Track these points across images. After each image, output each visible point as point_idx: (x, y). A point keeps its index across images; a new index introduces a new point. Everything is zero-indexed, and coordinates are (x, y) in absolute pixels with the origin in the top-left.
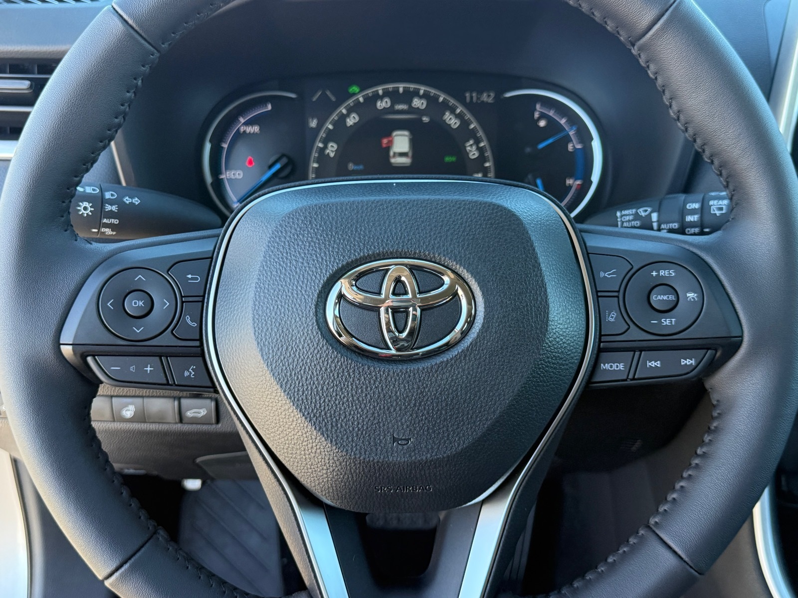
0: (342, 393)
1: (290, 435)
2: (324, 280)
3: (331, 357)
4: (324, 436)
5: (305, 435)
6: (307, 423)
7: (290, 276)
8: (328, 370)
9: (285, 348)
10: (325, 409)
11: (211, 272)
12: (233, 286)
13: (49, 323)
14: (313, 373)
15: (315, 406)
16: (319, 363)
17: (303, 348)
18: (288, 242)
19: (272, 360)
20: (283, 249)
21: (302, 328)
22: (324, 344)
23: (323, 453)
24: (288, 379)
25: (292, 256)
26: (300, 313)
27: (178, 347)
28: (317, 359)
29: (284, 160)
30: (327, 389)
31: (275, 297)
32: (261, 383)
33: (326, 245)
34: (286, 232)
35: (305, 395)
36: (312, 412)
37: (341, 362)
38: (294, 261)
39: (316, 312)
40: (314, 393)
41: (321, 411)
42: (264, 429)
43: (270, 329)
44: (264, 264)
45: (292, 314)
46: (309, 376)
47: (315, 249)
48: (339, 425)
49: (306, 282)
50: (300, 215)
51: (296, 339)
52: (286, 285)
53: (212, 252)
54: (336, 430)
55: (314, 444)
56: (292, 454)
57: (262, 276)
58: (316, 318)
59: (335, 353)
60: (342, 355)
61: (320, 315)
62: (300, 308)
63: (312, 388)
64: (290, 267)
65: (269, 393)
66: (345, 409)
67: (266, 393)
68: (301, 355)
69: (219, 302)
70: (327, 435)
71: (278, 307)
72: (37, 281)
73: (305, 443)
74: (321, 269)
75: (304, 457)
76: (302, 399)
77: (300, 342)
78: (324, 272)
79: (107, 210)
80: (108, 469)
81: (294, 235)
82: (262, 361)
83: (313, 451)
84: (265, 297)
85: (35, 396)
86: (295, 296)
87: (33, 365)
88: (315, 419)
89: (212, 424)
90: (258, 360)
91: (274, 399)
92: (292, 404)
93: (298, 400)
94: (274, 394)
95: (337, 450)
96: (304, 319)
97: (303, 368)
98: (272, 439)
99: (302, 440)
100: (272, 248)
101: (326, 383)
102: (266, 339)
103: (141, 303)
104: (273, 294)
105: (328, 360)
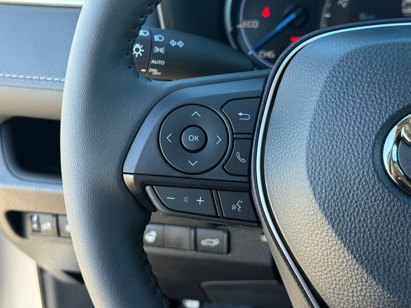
0: (397, 238)
1: (338, 275)
2: (383, 122)
3: (387, 201)
4: (375, 280)
5: (354, 278)
6: (358, 266)
7: (347, 116)
8: (383, 214)
9: (339, 188)
10: (377, 253)
11: (261, 110)
12: (285, 125)
13: (114, 153)
14: (366, 216)
15: (367, 248)
16: (373, 205)
17: (357, 190)
18: (346, 82)
19: (324, 200)
20: (340, 89)
21: (358, 169)
22: (380, 186)
23: (373, 298)
24: (340, 220)
25: (350, 97)
26: (356, 154)
27: (226, 182)
28: (371, 202)
29: (299, 11)
30: (381, 233)
31: (330, 137)
32: (311, 222)
33: (386, 86)
34: (344, 72)
35: (357, 237)
36: (364, 255)
37: (398, 207)
38: (351, 102)
39: (373, 153)
40: (367, 236)
41: (374, 255)
42: (310, 268)
43: (323, 169)
44: (320, 103)
45: (347, 155)
46: (363, 218)
47: (374, 90)
48: (392, 271)
49: (363, 123)
50: (359, 55)
51: (350, 180)
52: (342, 125)
53: (261, 92)
54: (389, 276)
55: (364, 287)
56: (338, 294)
57: (317, 115)
58: (373, 159)
59: (392, 196)
60: (398, 200)
61: (377, 157)
62: (356, 149)
63: (364, 230)
64: (347, 107)
65: (319, 232)
66: (400, 254)
67: (316, 232)
68: (355, 196)
69: (270, 140)
70: (379, 279)
71: (333, 147)
72: (105, 114)
73: (353, 285)
74: (380, 111)
75: (351, 299)
76: (354, 241)
77: (354, 183)
78: (383, 113)
79: (155, 52)
80: (158, 292)
81: (352, 76)
82: (314, 201)
83: (362, 294)
84: (320, 137)
85: (98, 220)
86: (352, 136)
87: (98, 191)
88: (366, 262)
89: (222, 253)
90: (310, 199)
91: (324, 238)
92: (343, 245)
93: (350, 242)
94: (324, 234)
95: (388, 296)
96: (359, 160)
97: (357, 210)
98: (318, 278)
99: (351, 282)
100: (329, 88)
101: (380, 227)
102: (319, 179)
103: (196, 138)
104: (328, 134)
105: (383, 203)
